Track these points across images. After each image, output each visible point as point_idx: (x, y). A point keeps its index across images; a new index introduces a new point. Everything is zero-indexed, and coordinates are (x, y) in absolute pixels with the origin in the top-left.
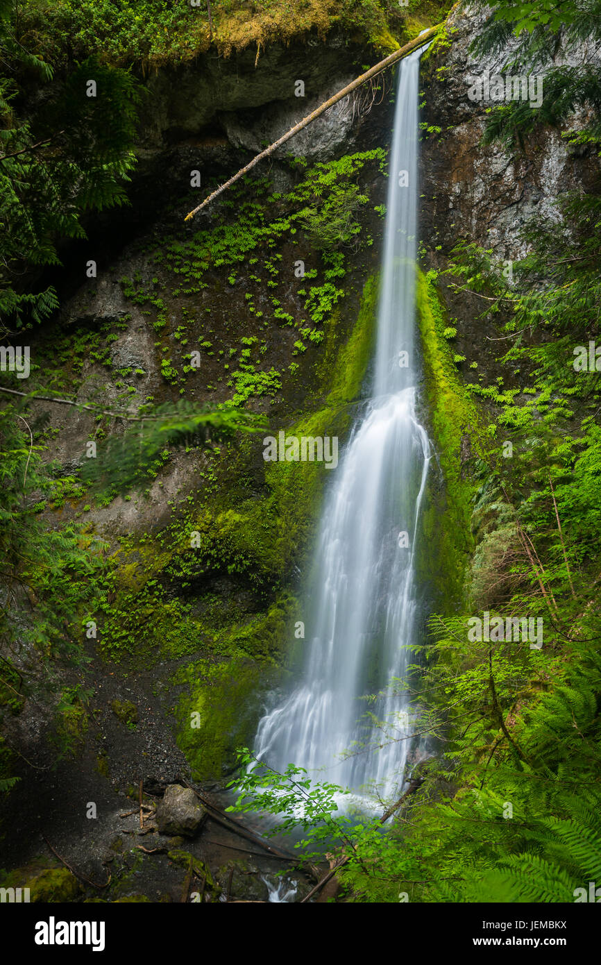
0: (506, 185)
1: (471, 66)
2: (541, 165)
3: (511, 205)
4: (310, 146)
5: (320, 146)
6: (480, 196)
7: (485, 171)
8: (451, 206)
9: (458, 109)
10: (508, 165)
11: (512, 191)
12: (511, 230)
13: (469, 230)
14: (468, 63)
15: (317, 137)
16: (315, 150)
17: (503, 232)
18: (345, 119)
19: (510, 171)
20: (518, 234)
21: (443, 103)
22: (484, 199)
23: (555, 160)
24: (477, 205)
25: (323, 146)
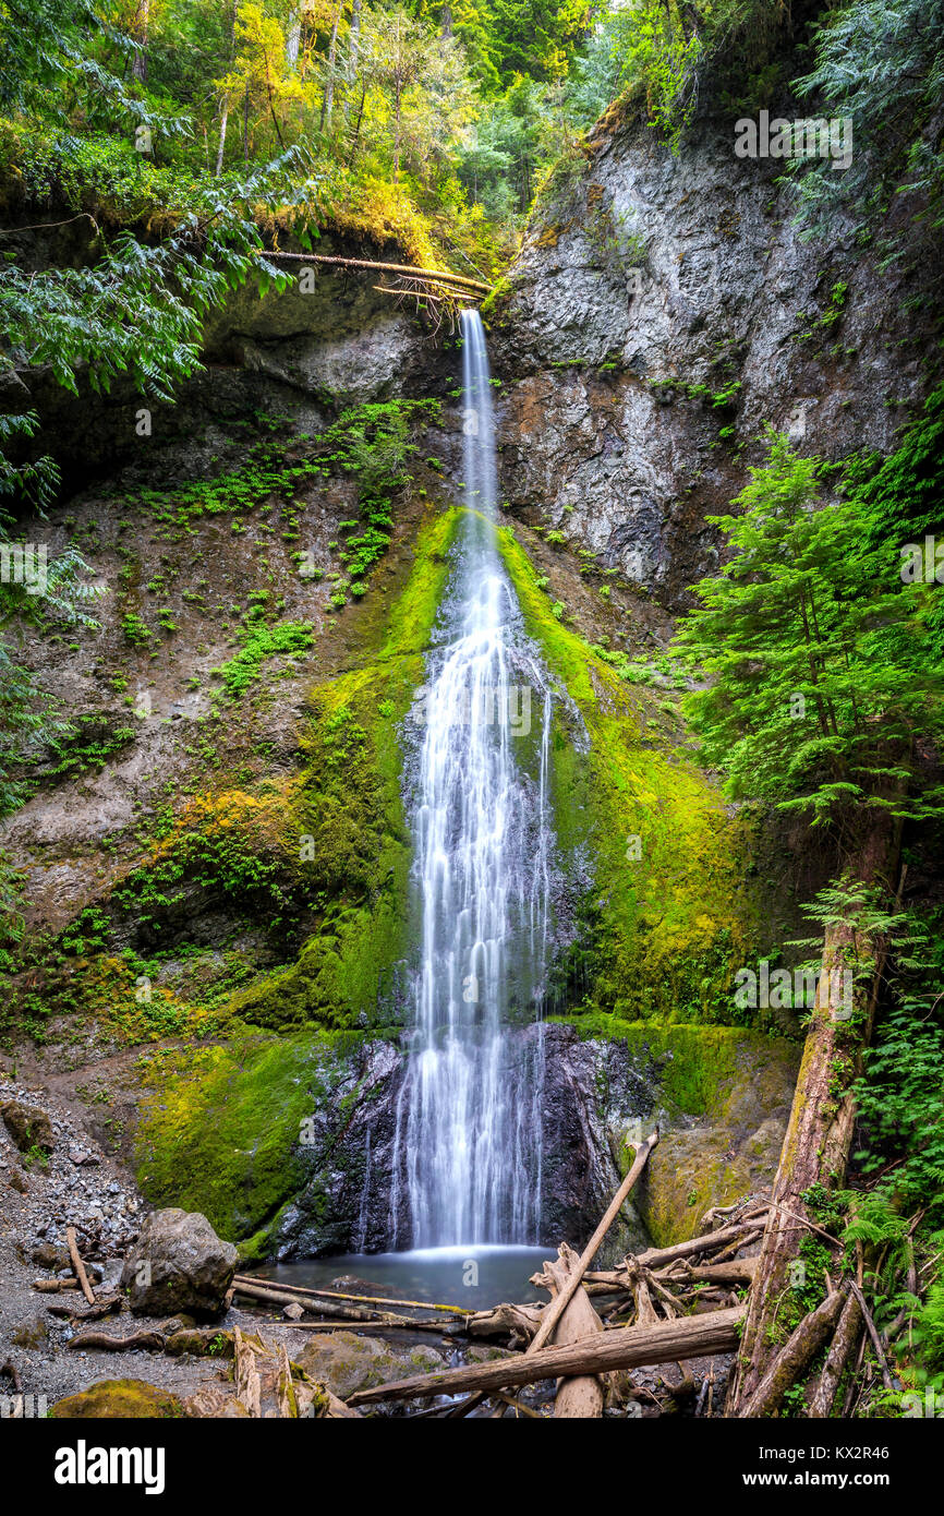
0: (585, 436)
1: (539, 313)
2: (623, 414)
3: (592, 459)
4: (349, 380)
5: (360, 382)
6: (555, 447)
7: (559, 421)
8: (520, 457)
9: (523, 360)
10: (586, 416)
11: (591, 442)
12: (593, 485)
13: (544, 484)
14: (536, 310)
15: (359, 370)
16: (355, 385)
17: (584, 488)
18: (393, 356)
19: (587, 421)
20: (601, 489)
21: (506, 352)
22: (559, 451)
23: (637, 410)
24: (551, 457)
25: (366, 383)
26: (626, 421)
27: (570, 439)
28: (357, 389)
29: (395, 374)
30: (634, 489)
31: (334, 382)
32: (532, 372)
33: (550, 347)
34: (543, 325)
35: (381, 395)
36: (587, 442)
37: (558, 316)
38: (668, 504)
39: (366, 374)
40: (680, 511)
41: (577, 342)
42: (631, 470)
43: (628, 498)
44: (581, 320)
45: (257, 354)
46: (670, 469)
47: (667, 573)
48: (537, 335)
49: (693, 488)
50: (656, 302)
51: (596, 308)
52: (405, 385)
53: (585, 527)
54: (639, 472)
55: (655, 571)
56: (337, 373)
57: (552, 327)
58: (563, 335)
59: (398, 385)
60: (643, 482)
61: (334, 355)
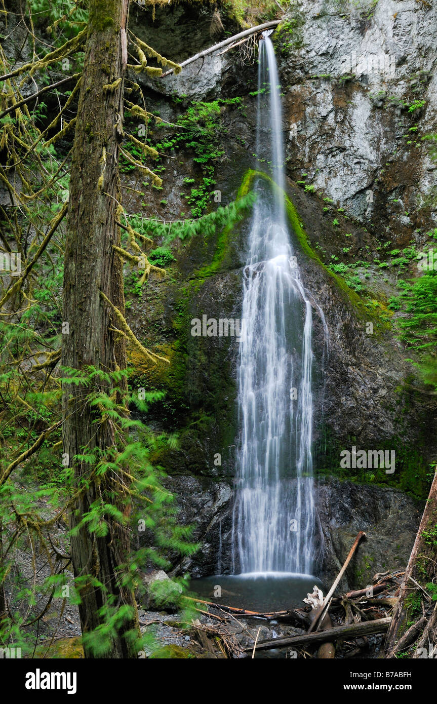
0: (329, 126)
1: (306, 44)
2: (353, 113)
4: (191, 88)
5: (197, 89)
6: (311, 132)
7: (315, 115)
9: (295, 73)
10: (331, 112)
11: (333, 130)
12: (333, 157)
13: (304, 155)
14: (304, 43)
15: (196, 82)
16: (194, 92)
17: (328, 159)
18: (217, 71)
19: (332, 115)
21: (285, 68)
22: (314, 134)
23: (361, 111)
24: (309, 138)
25: (200, 90)
26: (354, 117)
27: (321, 127)
28: (195, 94)
29: (218, 82)
30: (356, 160)
31: (181, 90)
32: (300, 81)
33: (311, 66)
34: (308, 52)
35: (210, 97)
36: (331, 129)
37: (317, 47)
38: (375, 171)
39: (200, 84)
40: (382, 175)
41: (329, 63)
42: (355, 149)
43: (353, 165)
44: (331, 52)
46: (378, 149)
47: (372, 212)
48: (304, 58)
49: (391, 162)
50: (378, 42)
51: (341, 43)
52: (223, 88)
53: (327, 184)
54: (360, 150)
55: (365, 210)
56: (183, 84)
57: (313, 54)
58: (319, 59)
59: (219, 89)
60: (362, 157)
61: (182, 72)
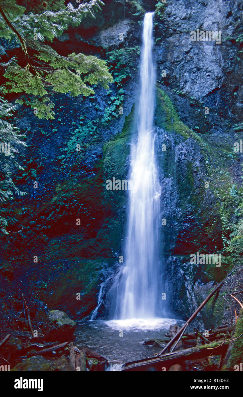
1: (174, 14)
7: (181, 52)
8: (168, 65)
9: (169, 31)
12: (194, 73)
13: (177, 74)
17: (190, 74)
18: (124, 33)
19: (191, 51)
20: (197, 74)
21: (162, 29)
25: (115, 43)
26: (204, 50)
27: (185, 57)
29: (125, 39)
30: (207, 74)
31: (105, 44)
33: (177, 26)
34: (175, 18)
35: (121, 46)
36: (191, 58)
37: (180, 15)
38: (219, 79)
39: (115, 40)
40: (224, 81)
41: (188, 24)
42: (206, 67)
43: (206, 77)
44: (188, 17)
45: (79, 36)
46: (220, 66)
47: (220, 103)
48: (173, 22)
49: (228, 73)
51: (193, 11)
52: (129, 43)
53: (191, 89)
54: (209, 68)
56: (105, 41)
57: (178, 19)
58: (182, 21)
60: (210, 72)
61: (104, 34)
